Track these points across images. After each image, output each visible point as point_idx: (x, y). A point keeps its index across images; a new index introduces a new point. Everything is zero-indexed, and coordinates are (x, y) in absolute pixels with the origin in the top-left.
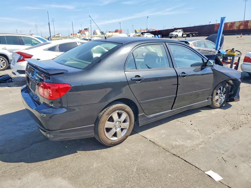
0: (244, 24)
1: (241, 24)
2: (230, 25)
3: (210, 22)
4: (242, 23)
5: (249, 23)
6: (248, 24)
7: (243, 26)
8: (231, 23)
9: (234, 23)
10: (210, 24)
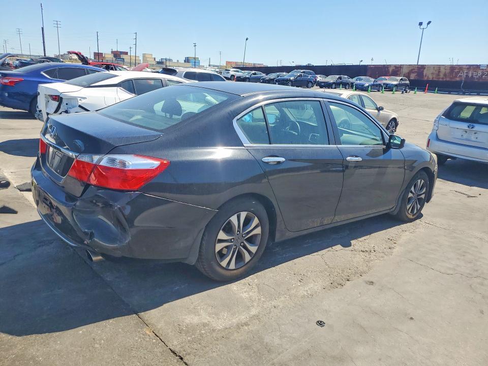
0: (416, 70)
1: (412, 70)
2: (393, 70)
3: (362, 61)
4: (414, 69)
5: (426, 69)
6: (423, 71)
7: (415, 74)
8: (396, 66)
9: (401, 67)
10: (362, 64)
